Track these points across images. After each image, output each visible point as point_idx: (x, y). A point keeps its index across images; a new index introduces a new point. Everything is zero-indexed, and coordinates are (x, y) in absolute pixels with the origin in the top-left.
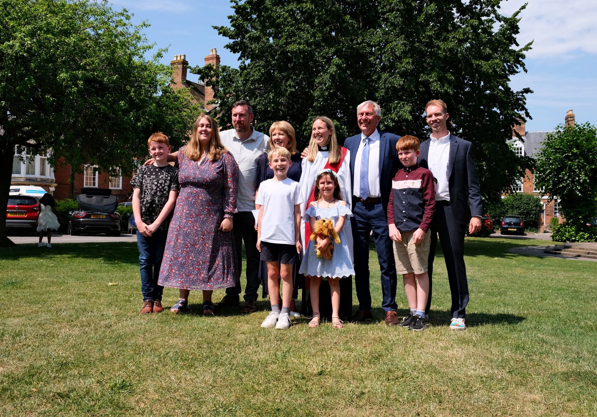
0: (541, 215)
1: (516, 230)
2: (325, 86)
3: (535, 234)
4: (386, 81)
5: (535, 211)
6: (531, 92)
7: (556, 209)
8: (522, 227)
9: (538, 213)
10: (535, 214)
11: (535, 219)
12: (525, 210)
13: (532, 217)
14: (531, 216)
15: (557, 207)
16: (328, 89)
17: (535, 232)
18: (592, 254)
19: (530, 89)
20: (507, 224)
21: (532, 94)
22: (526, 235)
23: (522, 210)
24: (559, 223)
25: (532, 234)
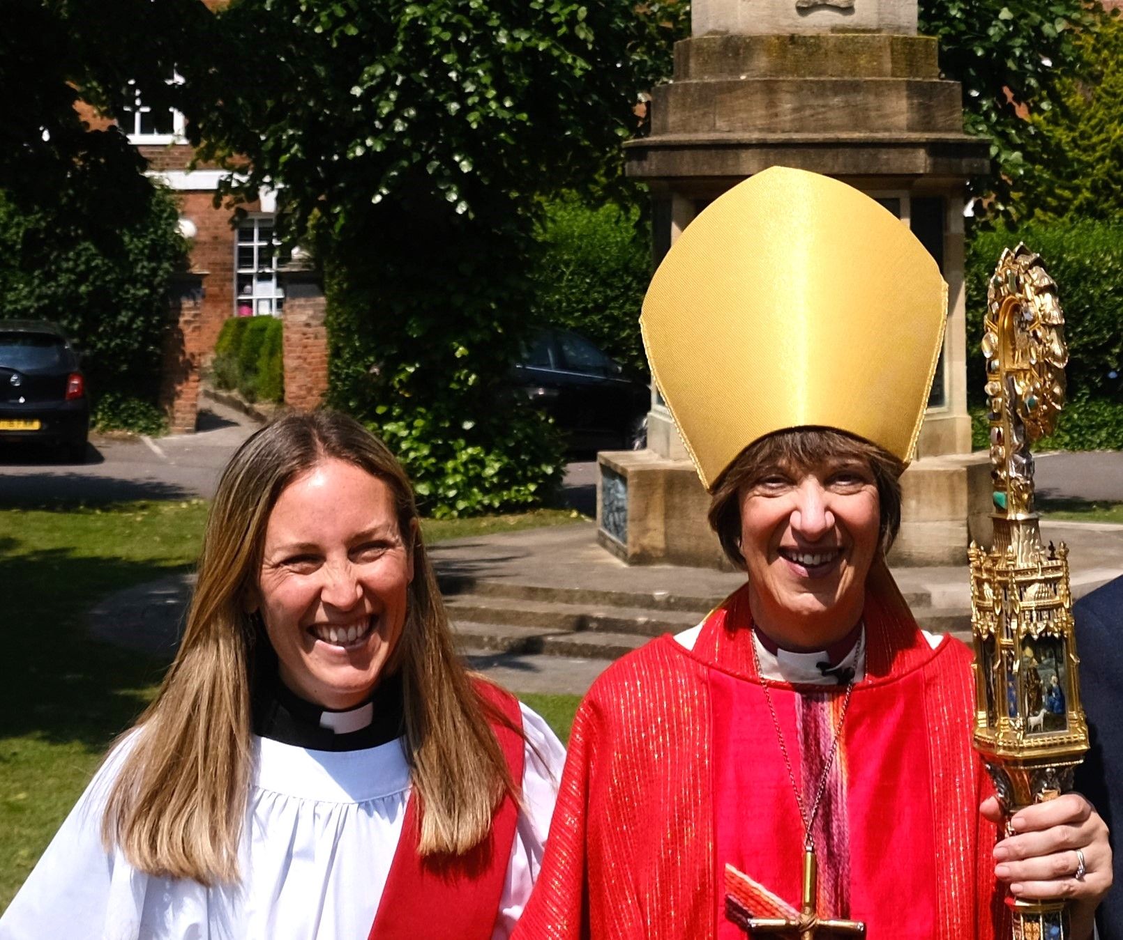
0: (179, 309)
1: (36, 425)
3: (147, 439)
5: (148, 284)
7: (245, 257)
8: (76, 402)
9: (164, 298)
10: (144, 307)
11: (147, 337)
12: (82, 278)
13: (127, 328)
14: (123, 318)
15: (256, 244)
17: (146, 430)
18: (607, 625)
22: (98, 458)
23: (63, 279)
24: (290, 363)
25: (131, 440)
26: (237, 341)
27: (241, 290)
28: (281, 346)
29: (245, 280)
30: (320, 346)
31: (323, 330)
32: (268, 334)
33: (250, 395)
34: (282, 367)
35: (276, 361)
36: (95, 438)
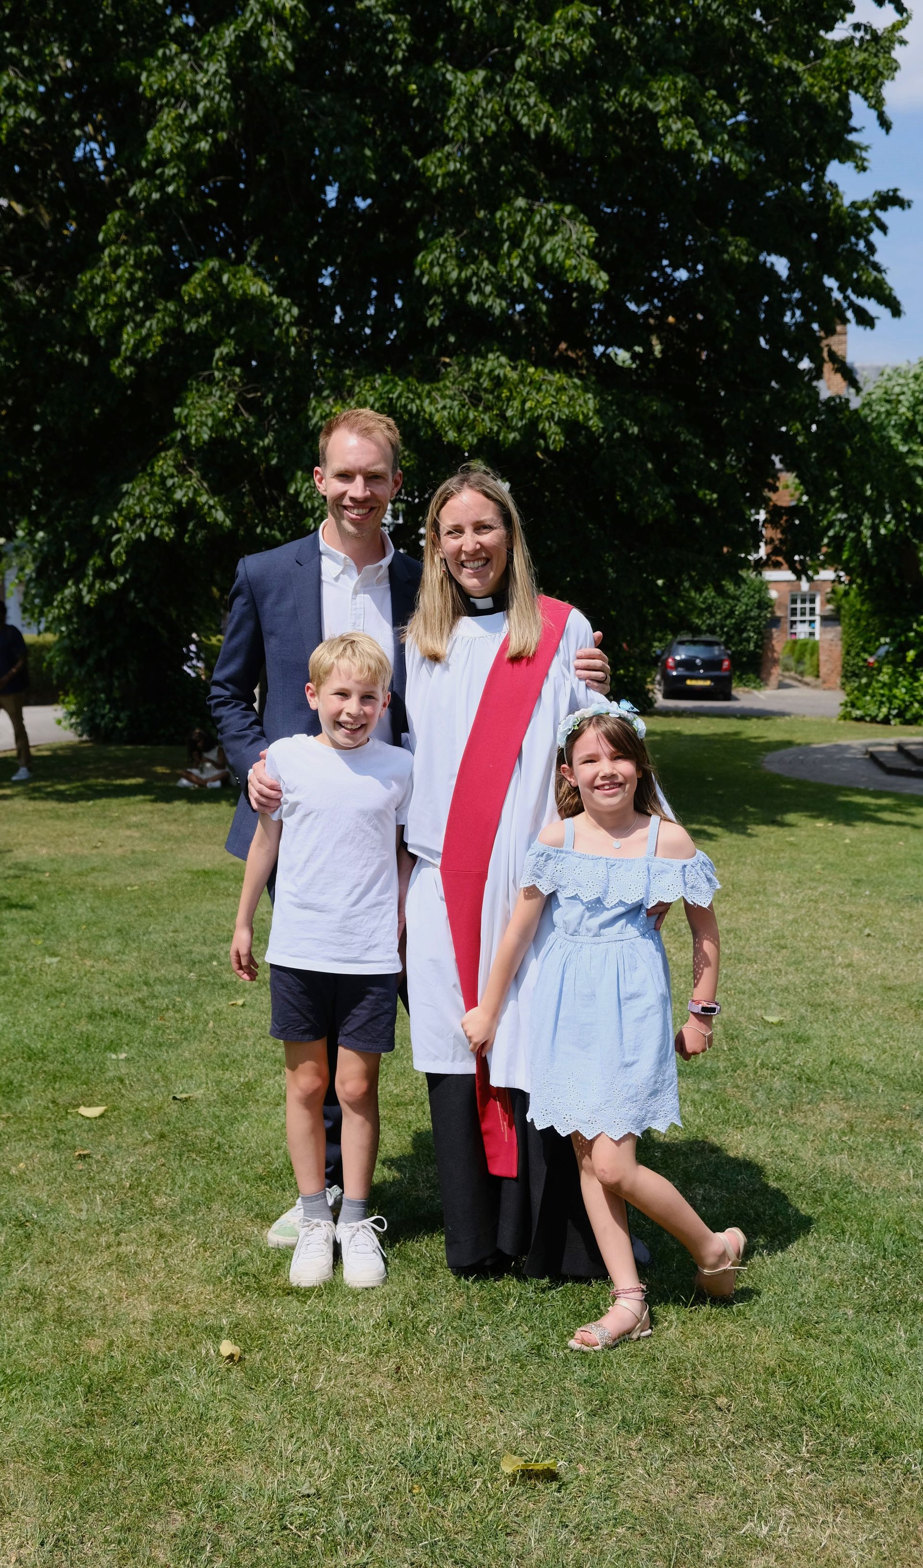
0: (772, 634)
1: (708, 683)
2: (195, 109)
3: (756, 692)
4: (472, 106)
6: (902, 204)
7: (794, 611)
8: (727, 673)
11: (758, 644)
15: (799, 606)
16: (210, 122)
17: (755, 688)
19: (899, 194)
20: (679, 664)
21: (907, 211)
22: (736, 699)
23: (719, 617)
24: (823, 657)
25: (748, 692)
26: (792, 651)
27: (791, 627)
28: (818, 651)
29: (793, 623)
30: (838, 650)
31: (840, 643)
32: (809, 646)
33: (802, 674)
34: (818, 660)
35: (815, 658)
36: (734, 693)
